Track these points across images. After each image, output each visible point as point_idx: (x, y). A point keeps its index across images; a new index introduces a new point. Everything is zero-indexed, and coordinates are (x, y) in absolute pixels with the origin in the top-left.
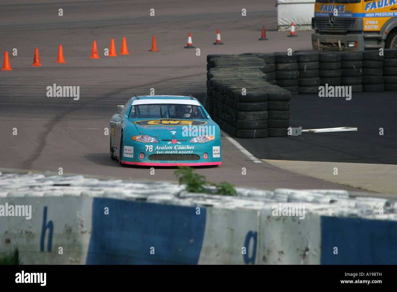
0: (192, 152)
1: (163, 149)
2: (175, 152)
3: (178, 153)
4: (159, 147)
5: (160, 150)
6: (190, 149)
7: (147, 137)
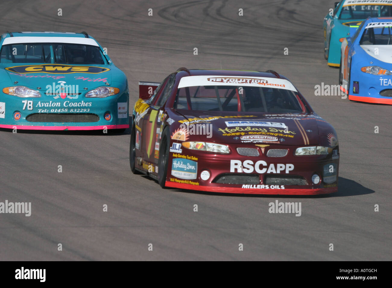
0: (89, 111)
1: (48, 106)
2: (64, 110)
3: (68, 112)
4: (42, 103)
5: (44, 108)
6: (87, 106)
7: (24, 90)
